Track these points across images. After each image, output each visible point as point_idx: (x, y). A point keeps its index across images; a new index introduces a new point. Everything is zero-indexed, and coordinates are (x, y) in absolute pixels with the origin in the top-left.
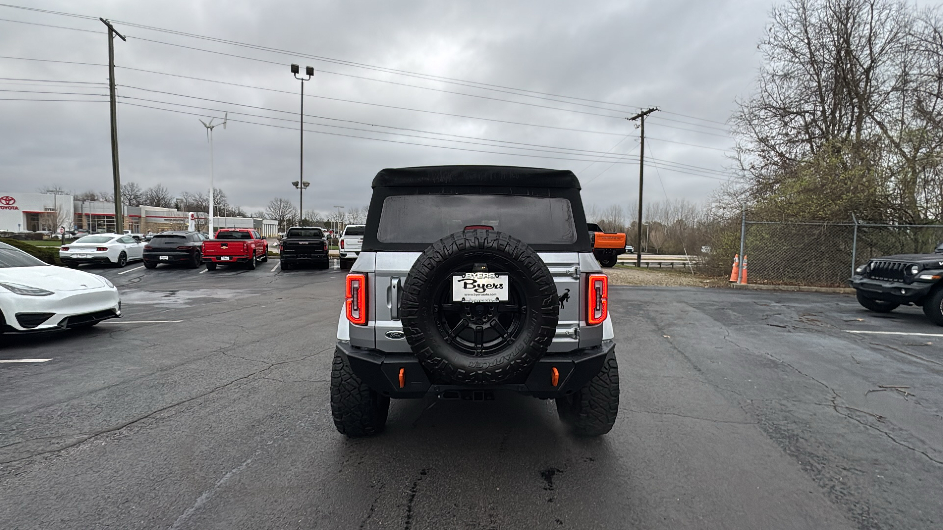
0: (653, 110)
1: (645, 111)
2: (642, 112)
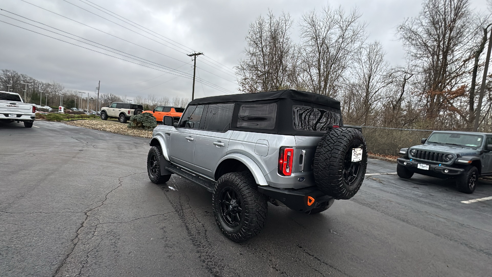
0: (200, 54)
1: (196, 53)
2: (195, 53)
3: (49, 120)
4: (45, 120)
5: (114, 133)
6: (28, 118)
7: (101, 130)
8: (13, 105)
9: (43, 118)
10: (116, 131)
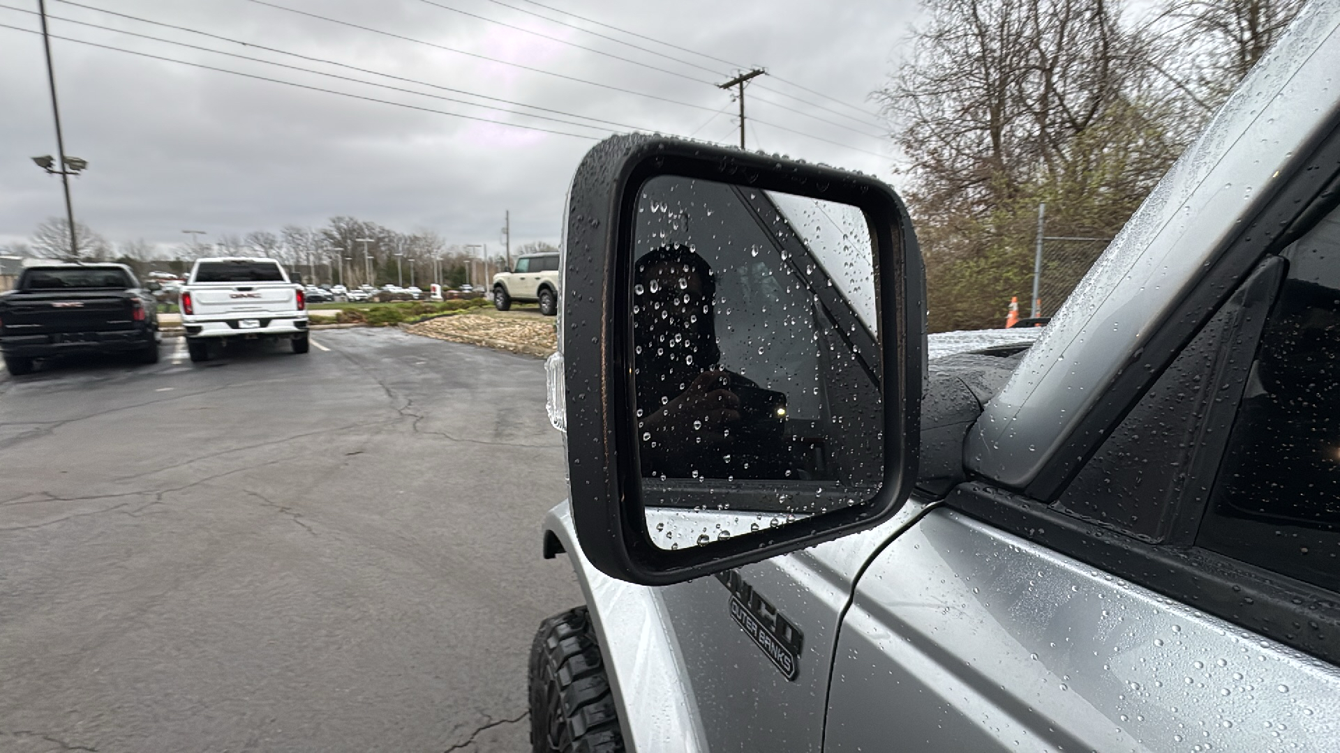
0: (756, 73)
1: (744, 74)
2: (741, 75)
3: (372, 325)
4: (362, 323)
5: (516, 352)
6: (288, 326)
7: (481, 346)
8: (245, 293)
9: (360, 319)
10: (520, 346)
